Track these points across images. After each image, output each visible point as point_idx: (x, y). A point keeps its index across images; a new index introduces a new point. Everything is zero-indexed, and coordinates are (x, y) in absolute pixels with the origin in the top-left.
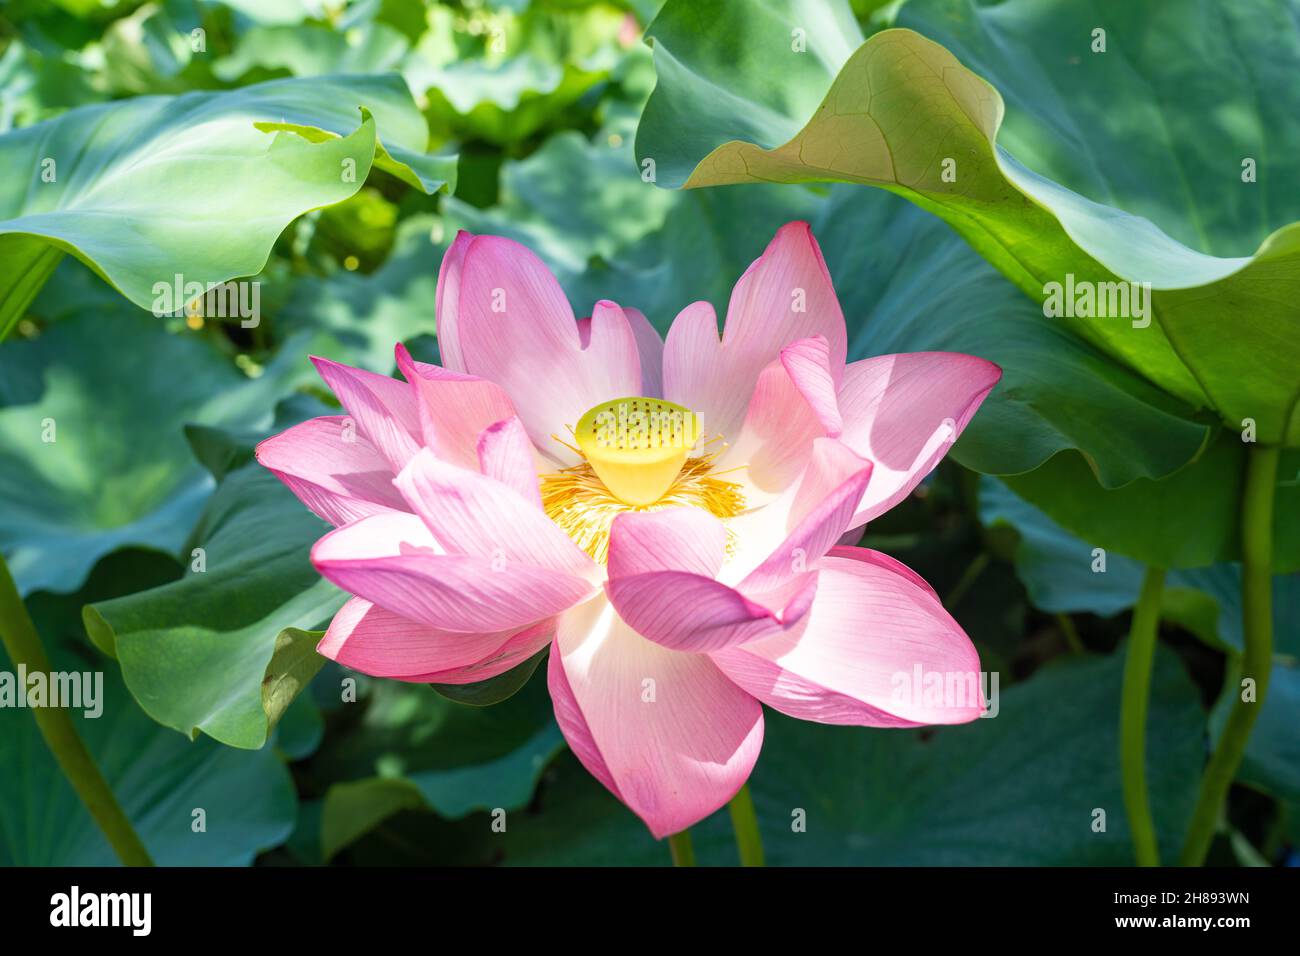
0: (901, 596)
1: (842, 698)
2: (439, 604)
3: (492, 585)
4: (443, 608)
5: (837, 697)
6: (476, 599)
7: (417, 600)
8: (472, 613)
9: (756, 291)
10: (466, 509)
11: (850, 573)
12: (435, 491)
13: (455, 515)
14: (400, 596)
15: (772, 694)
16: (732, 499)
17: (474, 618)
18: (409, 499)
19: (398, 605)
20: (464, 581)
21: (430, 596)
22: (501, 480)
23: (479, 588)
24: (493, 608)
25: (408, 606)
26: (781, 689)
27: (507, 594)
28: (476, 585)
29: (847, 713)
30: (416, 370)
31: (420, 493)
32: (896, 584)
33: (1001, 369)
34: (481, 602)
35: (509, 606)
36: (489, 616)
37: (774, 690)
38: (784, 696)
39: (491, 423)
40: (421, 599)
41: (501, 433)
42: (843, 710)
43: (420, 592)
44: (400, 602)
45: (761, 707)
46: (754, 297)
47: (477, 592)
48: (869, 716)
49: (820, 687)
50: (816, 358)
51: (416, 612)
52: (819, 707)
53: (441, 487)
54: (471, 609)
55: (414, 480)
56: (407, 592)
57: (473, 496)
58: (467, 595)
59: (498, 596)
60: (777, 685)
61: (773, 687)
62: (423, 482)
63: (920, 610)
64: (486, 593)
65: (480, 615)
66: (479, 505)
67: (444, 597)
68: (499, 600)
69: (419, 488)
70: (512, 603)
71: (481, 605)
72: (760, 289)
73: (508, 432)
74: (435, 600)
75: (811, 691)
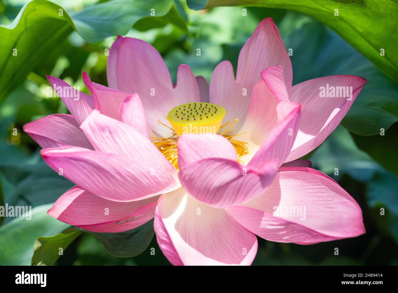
0: (323, 187)
1: (295, 226)
2: (101, 181)
3: (125, 170)
4: (103, 184)
5: (292, 225)
6: (118, 177)
7: (91, 179)
8: (116, 186)
9: (250, 53)
10: (113, 138)
11: (298, 179)
12: (99, 129)
13: (108, 141)
14: (83, 176)
15: (261, 227)
16: (243, 149)
17: (117, 189)
18: (87, 134)
19: (82, 182)
20: (112, 166)
21: (97, 177)
22: (130, 125)
23: (119, 170)
24: (127, 183)
25: (87, 182)
26: (264, 224)
27: (133, 176)
28: (117, 169)
29: (297, 235)
30: (93, 86)
31: (92, 130)
32: (320, 181)
33: (366, 80)
34: (120, 179)
35: (134, 182)
36: (125, 189)
37: (261, 225)
38: (266, 227)
39: (125, 98)
40: (93, 179)
41: (130, 102)
42: (295, 233)
43: (92, 174)
44: (83, 179)
45: (256, 238)
46: (249, 57)
47: (118, 173)
48: (307, 235)
49: (283, 220)
50: (277, 75)
51: (90, 185)
52: (284, 232)
53: (101, 126)
54: (116, 184)
55: (89, 125)
56: (86, 174)
57: (116, 132)
58: (114, 174)
59: (128, 176)
60: (262, 222)
61: (260, 224)
62: (93, 125)
63: (333, 193)
64: (123, 173)
65: (120, 187)
66: (119, 136)
67: (104, 178)
68: (129, 179)
69: (91, 128)
70: (135, 181)
71: (120, 181)
72: (252, 52)
73: (133, 101)
74: (99, 179)
75: (279, 223)
